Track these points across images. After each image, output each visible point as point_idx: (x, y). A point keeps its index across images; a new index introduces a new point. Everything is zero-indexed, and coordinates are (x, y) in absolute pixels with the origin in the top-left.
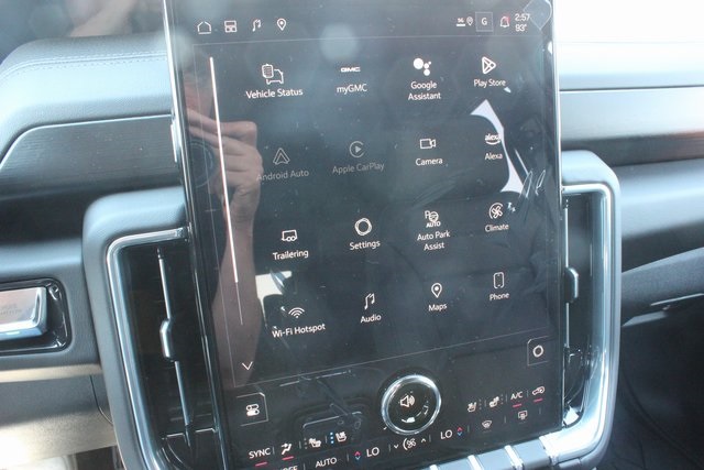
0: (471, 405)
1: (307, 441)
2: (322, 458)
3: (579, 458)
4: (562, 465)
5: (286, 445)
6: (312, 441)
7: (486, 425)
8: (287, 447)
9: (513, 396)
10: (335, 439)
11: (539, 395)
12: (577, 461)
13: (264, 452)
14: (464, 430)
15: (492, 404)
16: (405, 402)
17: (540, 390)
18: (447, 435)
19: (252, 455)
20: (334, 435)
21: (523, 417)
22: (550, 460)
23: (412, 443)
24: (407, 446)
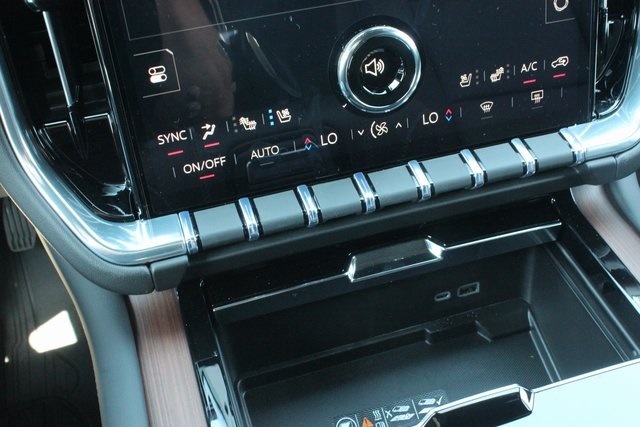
0: (464, 78)
1: (238, 121)
2: (259, 147)
3: (614, 156)
4: (590, 164)
5: (208, 126)
6: (244, 121)
7: (486, 108)
8: (210, 130)
9: (524, 68)
10: (276, 119)
11: (560, 69)
12: (611, 160)
13: (178, 137)
14: (455, 115)
15: (494, 78)
16: (371, 68)
17: (562, 61)
18: (431, 119)
19: (162, 139)
20: (274, 114)
21: (537, 98)
22: (574, 156)
23: (382, 129)
24: (376, 132)
